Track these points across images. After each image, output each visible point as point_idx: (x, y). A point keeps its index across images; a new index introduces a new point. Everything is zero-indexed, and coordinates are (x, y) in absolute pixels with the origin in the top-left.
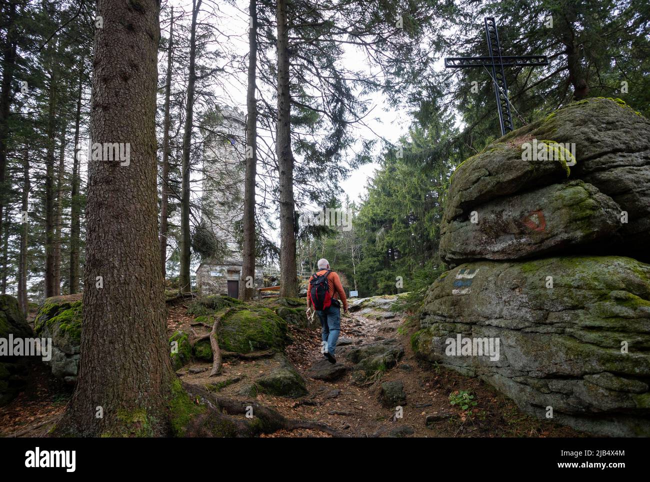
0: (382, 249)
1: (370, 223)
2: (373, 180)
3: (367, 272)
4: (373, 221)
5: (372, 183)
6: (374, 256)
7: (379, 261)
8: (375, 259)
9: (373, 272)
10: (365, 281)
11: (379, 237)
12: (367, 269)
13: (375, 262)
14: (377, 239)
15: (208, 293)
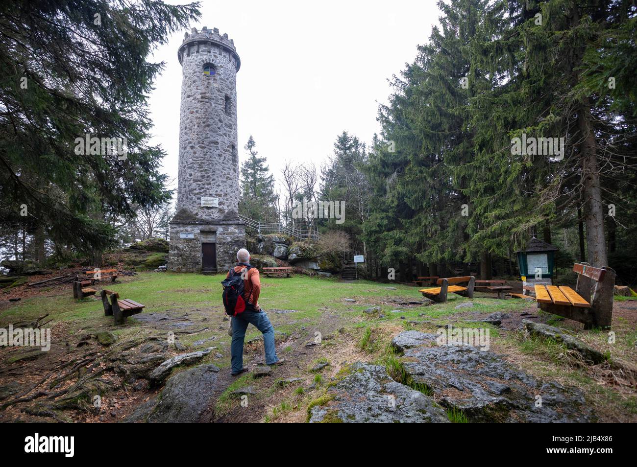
0: (393, 202)
1: (380, 167)
2: (387, 108)
3: (376, 232)
4: (384, 164)
5: (385, 113)
6: (383, 211)
7: (388, 217)
8: (384, 215)
9: (380, 232)
10: (373, 244)
11: (390, 185)
12: (374, 228)
13: (382, 219)
14: (387, 187)
15: (176, 258)
